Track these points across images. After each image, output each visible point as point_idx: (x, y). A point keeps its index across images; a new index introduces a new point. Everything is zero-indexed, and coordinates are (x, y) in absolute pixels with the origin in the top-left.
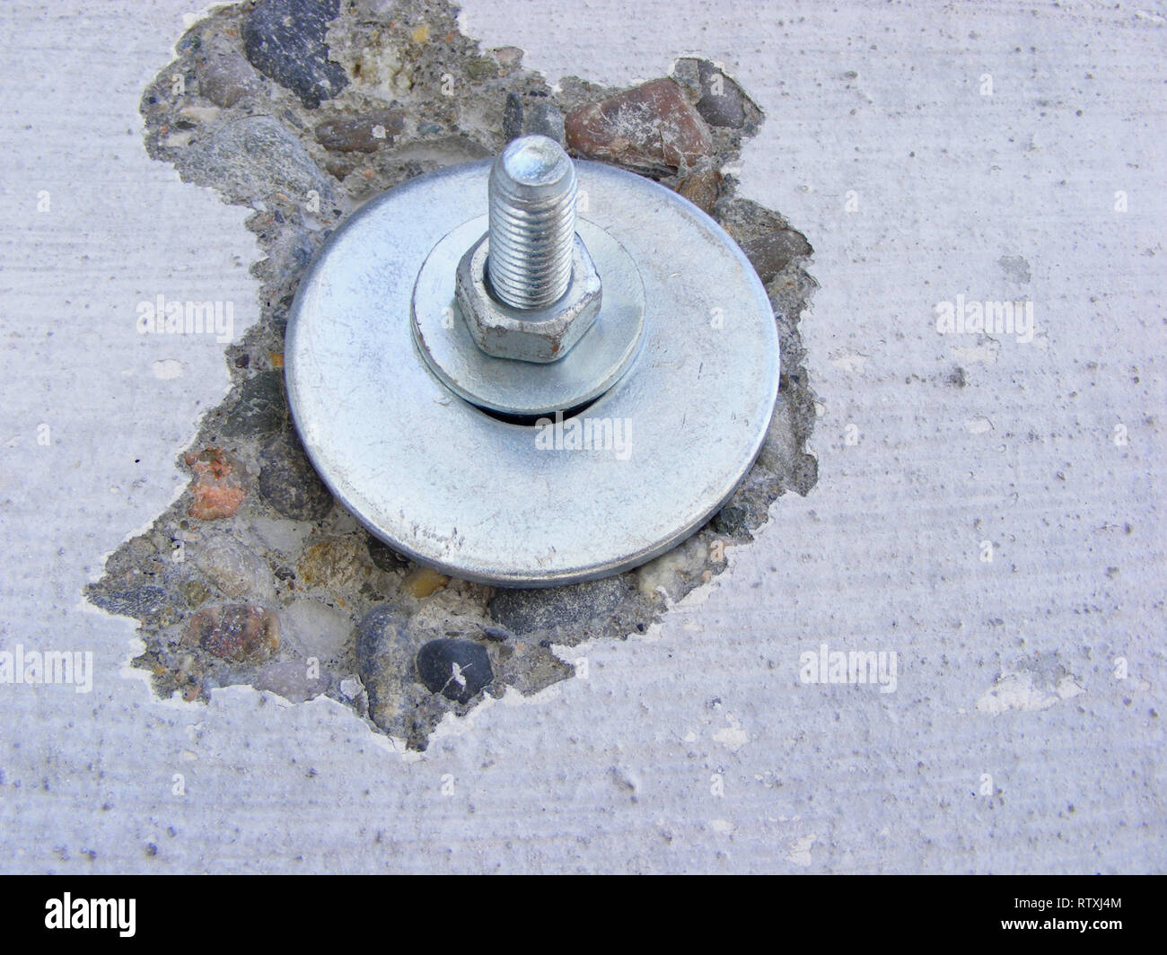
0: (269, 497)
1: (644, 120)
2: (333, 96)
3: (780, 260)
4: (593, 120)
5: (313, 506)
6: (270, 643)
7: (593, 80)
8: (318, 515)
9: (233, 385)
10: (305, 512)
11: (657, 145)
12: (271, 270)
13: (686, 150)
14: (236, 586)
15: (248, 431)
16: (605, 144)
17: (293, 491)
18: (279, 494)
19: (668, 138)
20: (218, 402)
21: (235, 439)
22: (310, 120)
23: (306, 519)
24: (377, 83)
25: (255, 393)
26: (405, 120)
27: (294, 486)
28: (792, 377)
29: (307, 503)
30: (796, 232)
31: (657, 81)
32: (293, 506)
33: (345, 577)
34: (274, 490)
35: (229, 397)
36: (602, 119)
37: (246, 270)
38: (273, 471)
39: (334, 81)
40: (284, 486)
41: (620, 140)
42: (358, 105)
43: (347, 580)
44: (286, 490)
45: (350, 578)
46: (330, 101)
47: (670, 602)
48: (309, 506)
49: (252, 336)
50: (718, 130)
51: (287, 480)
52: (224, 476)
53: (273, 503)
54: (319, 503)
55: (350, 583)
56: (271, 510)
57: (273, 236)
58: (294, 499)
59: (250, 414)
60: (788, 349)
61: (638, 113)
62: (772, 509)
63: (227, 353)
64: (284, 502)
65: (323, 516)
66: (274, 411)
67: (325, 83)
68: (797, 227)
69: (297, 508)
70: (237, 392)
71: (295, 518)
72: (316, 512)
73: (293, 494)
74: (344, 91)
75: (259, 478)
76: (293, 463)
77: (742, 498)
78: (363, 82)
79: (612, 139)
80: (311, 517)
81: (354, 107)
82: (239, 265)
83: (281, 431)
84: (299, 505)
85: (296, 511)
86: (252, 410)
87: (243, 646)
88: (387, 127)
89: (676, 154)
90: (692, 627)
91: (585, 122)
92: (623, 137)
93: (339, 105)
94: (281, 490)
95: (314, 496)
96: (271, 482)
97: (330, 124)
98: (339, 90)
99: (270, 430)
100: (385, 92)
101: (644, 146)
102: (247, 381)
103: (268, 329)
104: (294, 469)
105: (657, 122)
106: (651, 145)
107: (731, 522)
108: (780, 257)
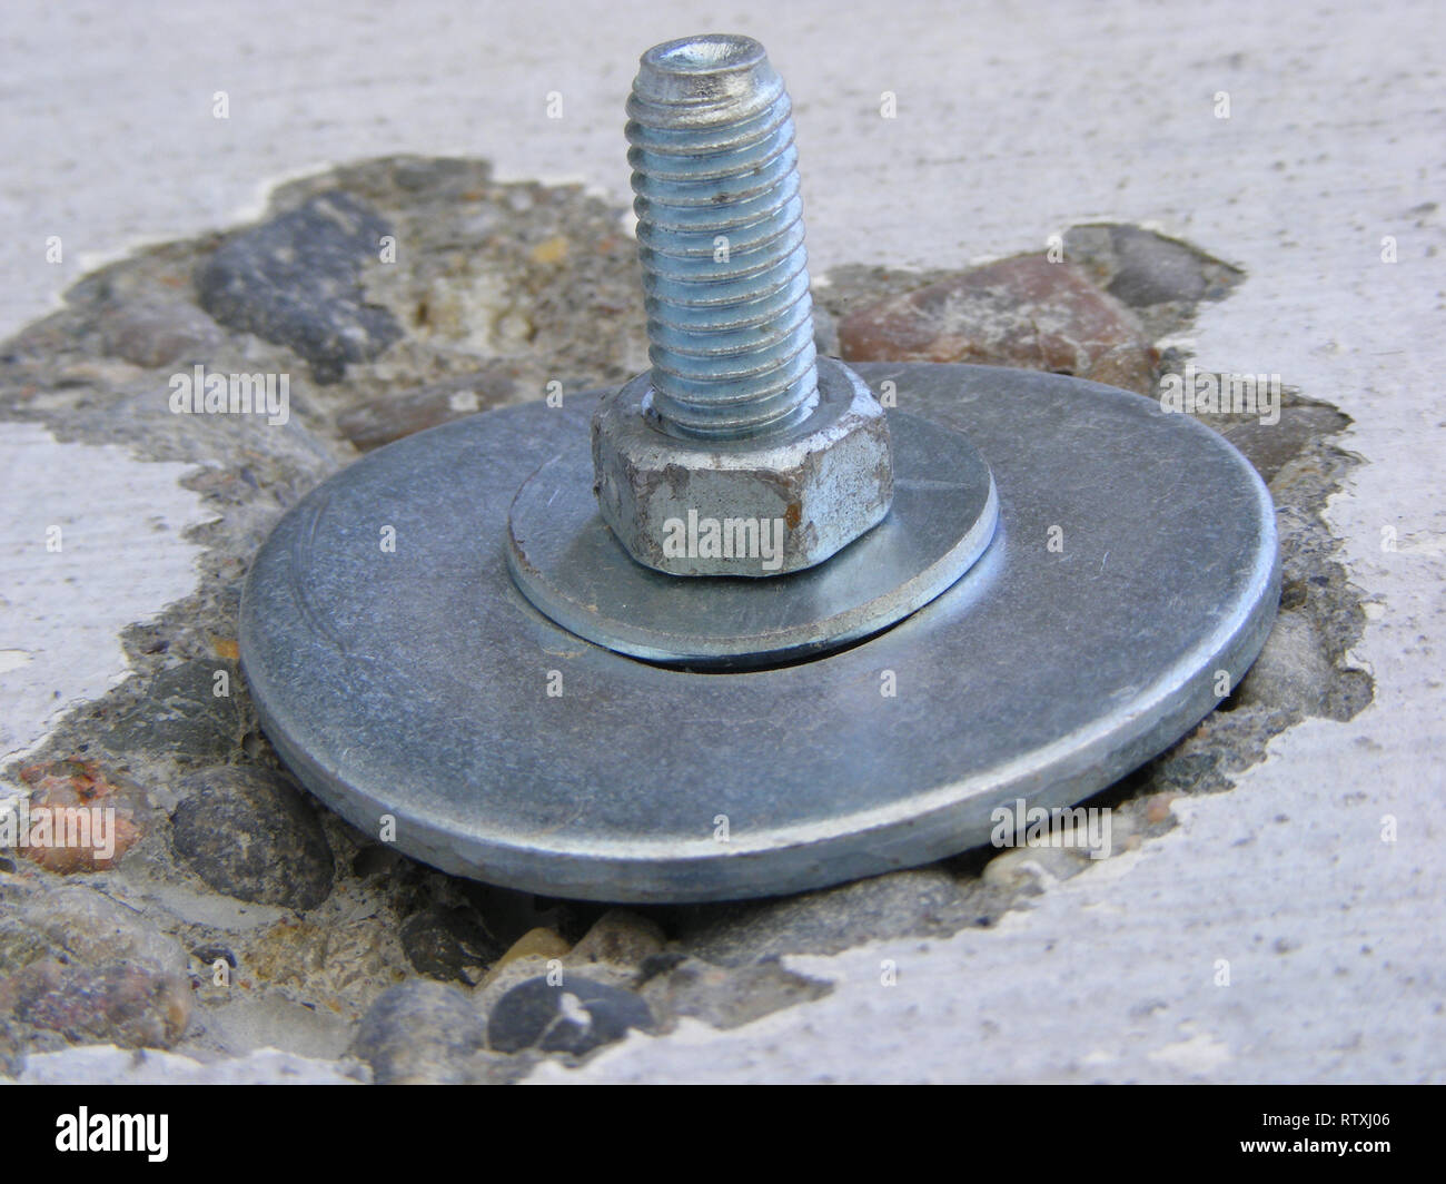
0: (192, 854)
1: (999, 308)
2: (372, 356)
3: (1284, 445)
4: (893, 316)
5: (285, 876)
6: (165, 1008)
7: (894, 264)
8: (296, 898)
9: (134, 673)
10: (267, 884)
11: (1028, 340)
12: (227, 534)
13: (1088, 337)
14: (105, 941)
15: (156, 744)
16: (919, 348)
17: (244, 840)
18: (212, 845)
19: (1048, 325)
20: (98, 694)
21: (128, 754)
22: (325, 403)
23: (269, 903)
24: (461, 334)
25: (178, 689)
26: (518, 383)
27: (245, 829)
28: (1314, 580)
29: (273, 866)
30: (1316, 404)
31: (1023, 255)
32: (242, 871)
33: (346, 973)
34: (204, 837)
35: (123, 688)
36: (913, 314)
37: (175, 535)
38: (204, 803)
39: (373, 331)
40: (224, 829)
41: (951, 340)
42: (423, 370)
43: (348, 980)
44: (228, 837)
45: (357, 975)
46: (367, 367)
47: (1048, 881)
48: (278, 873)
49: (177, 614)
50: (1153, 310)
51: (233, 819)
52: (99, 797)
53: (198, 868)
54: (300, 871)
55: (356, 986)
56: (196, 880)
57: (236, 498)
58: (245, 856)
59: (162, 717)
60: (1304, 547)
61: (986, 301)
62: (1274, 743)
63: (123, 635)
64: (224, 862)
65: (310, 904)
66: (215, 723)
67: (357, 334)
68: (1315, 396)
69: (249, 874)
70: (139, 683)
71: (247, 896)
72: (291, 889)
73: (244, 846)
74: (396, 347)
75: (173, 818)
76: (248, 793)
77: (1210, 740)
78: (434, 332)
79: (933, 339)
80: (280, 897)
81: (413, 374)
82: (161, 528)
83: (227, 760)
84: (255, 868)
85: (248, 882)
86: (167, 712)
87: (106, 1010)
88: (479, 393)
89: (1066, 346)
90: (1103, 909)
91: (879, 321)
92: (957, 335)
93: (384, 371)
94: (219, 837)
95: (290, 856)
96: (197, 824)
97: (364, 406)
98: (385, 346)
99: (204, 752)
100: (478, 343)
101: (1001, 345)
102: (160, 670)
103: (211, 604)
104: (250, 802)
105: (1025, 309)
106: (1015, 342)
107: (1186, 774)
108: (1285, 440)
